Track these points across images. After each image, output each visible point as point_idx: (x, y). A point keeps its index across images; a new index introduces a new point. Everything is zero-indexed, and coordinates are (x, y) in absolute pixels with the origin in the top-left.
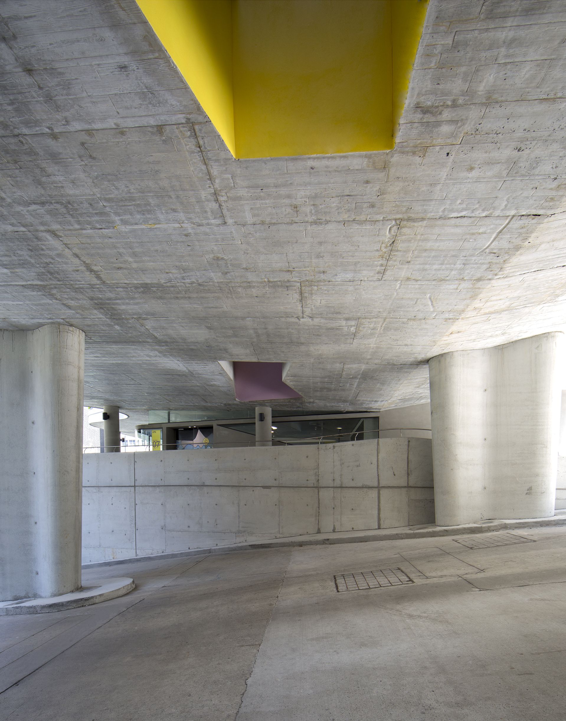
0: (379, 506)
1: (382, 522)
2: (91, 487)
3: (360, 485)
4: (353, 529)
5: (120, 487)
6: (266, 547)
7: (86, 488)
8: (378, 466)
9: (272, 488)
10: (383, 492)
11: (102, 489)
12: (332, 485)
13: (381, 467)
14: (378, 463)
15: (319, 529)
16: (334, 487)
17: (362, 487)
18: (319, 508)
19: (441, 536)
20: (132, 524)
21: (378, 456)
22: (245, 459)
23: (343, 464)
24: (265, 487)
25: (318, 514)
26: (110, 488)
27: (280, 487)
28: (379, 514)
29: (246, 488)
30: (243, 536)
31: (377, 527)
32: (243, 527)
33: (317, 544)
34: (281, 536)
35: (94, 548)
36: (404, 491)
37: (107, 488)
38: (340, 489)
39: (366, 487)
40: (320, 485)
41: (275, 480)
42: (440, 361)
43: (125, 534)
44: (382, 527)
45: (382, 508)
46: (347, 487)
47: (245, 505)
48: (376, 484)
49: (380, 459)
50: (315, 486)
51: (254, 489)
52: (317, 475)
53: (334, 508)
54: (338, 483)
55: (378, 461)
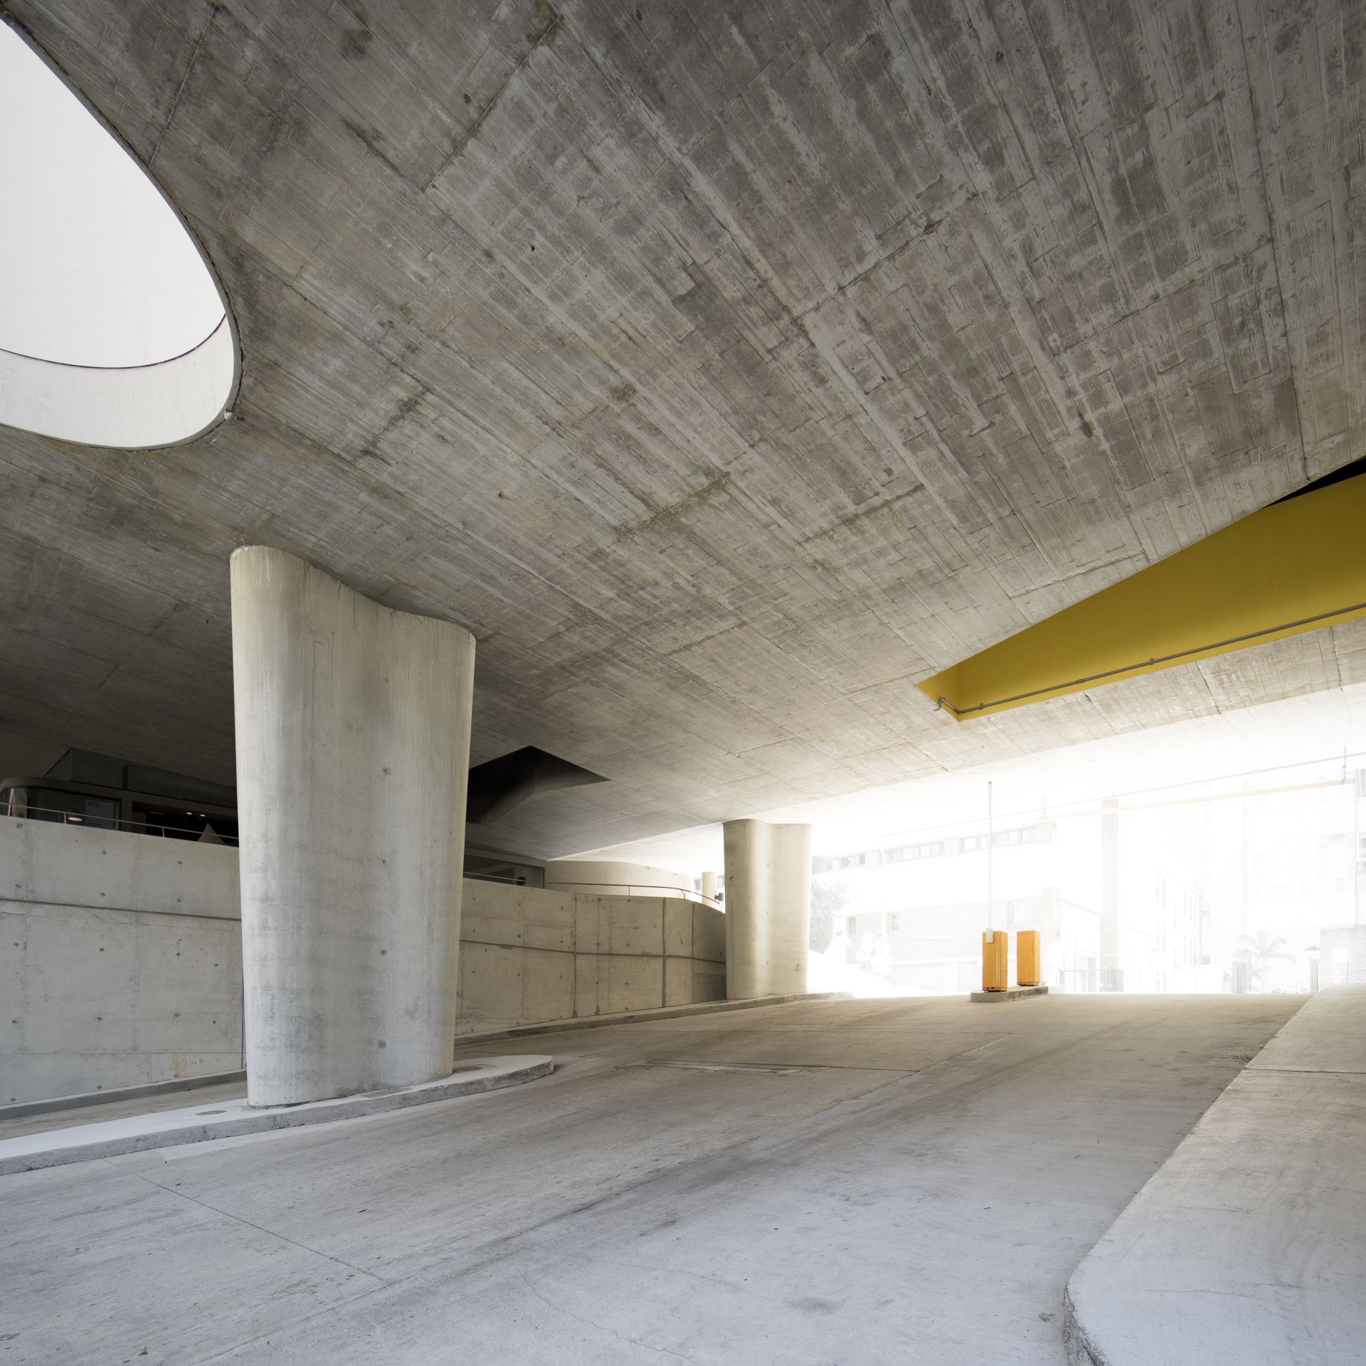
0: (664, 979)
1: (667, 999)
2: (110, 909)
3: (639, 952)
4: (627, 1009)
5: (204, 920)
6: (538, 1033)
7: (93, 910)
8: (663, 930)
9: (515, 949)
10: (670, 962)
11: (148, 918)
12: (595, 951)
13: (667, 931)
14: (663, 927)
15: (575, 1012)
16: (598, 954)
17: (641, 956)
18: (575, 982)
19: (751, 1007)
20: (234, 999)
21: (664, 918)
22: (474, 899)
23: (613, 923)
24: (503, 946)
25: (574, 991)
26: (172, 918)
27: (526, 948)
28: (664, 989)
29: (476, 945)
30: (468, 1022)
31: (661, 1005)
32: (468, 1008)
33: (616, 1024)
34: (525, 1021)
35: (113, 1054)
36: (690, 961)
37: (163, 916)
38: (607, 957)
39: (647, 956)
40: (578, 950)
41: (519, 936)
42: (745, 826)
43: (214, 1022)
44: (667, 1004)
45: (667, 982)
46: (618, 955)
47: (473, 972)
48: (661, 953)
49: (666, 923)
50: (571, 950)
51: (487, 947)
52: (573, 935)
53: (597, 983)
54: (605, 948)
55: (663, 924)
